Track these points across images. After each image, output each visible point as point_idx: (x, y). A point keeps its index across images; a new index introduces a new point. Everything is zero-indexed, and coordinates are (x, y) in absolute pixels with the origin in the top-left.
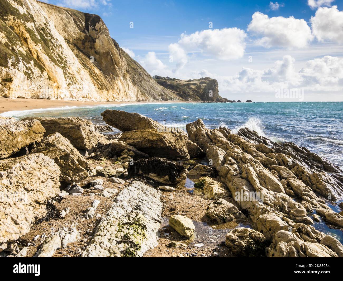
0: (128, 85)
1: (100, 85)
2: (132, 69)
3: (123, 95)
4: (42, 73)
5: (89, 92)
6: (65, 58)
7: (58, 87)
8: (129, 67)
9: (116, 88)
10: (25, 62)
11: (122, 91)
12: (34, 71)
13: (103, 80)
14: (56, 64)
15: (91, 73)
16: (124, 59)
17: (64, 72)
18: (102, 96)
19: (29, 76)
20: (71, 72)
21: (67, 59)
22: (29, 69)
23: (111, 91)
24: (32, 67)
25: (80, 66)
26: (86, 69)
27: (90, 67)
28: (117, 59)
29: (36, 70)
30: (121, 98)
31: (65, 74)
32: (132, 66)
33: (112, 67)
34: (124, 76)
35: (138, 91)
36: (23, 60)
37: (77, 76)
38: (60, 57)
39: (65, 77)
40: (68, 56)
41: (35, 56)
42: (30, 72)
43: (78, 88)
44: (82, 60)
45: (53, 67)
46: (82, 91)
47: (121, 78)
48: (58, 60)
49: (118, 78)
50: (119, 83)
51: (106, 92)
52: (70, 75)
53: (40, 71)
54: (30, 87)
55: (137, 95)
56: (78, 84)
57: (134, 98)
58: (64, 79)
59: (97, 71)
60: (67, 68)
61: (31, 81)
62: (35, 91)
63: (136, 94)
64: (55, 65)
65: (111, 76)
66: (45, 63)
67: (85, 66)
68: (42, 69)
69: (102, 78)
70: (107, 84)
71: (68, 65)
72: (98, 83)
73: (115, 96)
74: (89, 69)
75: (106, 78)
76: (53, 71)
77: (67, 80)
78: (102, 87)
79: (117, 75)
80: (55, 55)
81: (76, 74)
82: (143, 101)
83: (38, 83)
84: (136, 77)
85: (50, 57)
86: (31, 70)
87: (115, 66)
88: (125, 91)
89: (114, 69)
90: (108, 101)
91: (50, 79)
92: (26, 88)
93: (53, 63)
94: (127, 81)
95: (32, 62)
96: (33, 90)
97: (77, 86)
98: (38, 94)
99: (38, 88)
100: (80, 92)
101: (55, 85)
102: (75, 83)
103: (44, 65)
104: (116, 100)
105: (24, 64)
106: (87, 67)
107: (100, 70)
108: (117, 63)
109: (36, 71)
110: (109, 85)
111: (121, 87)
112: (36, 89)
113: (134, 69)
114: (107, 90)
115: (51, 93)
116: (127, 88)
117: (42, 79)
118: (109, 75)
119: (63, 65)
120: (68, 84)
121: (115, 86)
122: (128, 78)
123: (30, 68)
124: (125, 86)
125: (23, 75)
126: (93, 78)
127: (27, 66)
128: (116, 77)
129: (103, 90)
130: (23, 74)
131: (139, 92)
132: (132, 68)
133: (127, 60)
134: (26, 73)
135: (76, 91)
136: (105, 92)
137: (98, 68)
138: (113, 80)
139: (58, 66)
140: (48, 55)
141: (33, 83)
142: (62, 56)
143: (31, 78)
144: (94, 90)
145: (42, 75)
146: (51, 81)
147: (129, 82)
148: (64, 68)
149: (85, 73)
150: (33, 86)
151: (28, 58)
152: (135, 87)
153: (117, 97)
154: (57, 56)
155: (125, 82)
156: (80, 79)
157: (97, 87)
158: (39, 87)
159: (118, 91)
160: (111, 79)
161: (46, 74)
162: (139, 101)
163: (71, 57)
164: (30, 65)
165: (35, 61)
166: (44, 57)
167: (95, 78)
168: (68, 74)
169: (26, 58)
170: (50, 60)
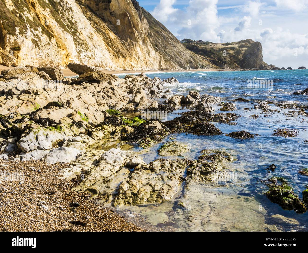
0: (148, 51)
1: (116, 52)
2: (155, 33)
3: (142, 63)
4: (50, 40)
5: (103, 60)
6: (76, 22)
7: (68, 55)
8: (151, 30)
9: (134, 55)
10: (32, 30)
11: (142, 58)
12: (42, 38)
13: (119, 46)
14: (66, 30)
15: (106, 38)
16: (145, 21)
17: (74, 38)
18: (118, 64)
19: (36, 44)
20: (82, 39)
21: (77, 23)
22: (36, 36)
23: (128, 59)
24: (40, 34)
25: (93, 31)
26: (99, 34)
27: (104, 31)
28: (135, 21)
29: (44, 37)
30: (140, 66)
31: (75, 40)
32: (155, 28)
33: (130, 31)
34: (144, 41)
35: (160, 58)
36: (31, 27)
37: (89, 42)
38: (70, 21)
39: (75, 44)
40: (79, 20)
41: (43, 22)
42: (37, 40)
43: (90, 56)
44: (95, 23)
45: (62, 33)
46: (94, 59)
47: (141, 43)
48: (67, 25)
49: (136, 43)
50: (138, 49)
51: (123, 59)
52: (81, 42)
53: (48, 38)
54: (38, 56)
55: (160, 62)
56: (90, 51)
57: (156, 66)
58: (74, 46)
59: (112, 36)
60: (78, 34)
61: (39, 49)
62: (43, 59)
63: (158, 62)
64: (64, 32)
65: (129, 41)
66: (53, 29)
67: (99, 30)
68: (50, 35)
69: (119, 44)
70: (124, 50)
71: (79, 30)
72: (113, 49)
73: (133, 64)
74: (104, 33)
75: (123, 43)
76: (62, 37)
77: (78, 47)
78: (118, 54)
79: (136, 40)
80: (64, 20)
81: (88, 40)
82: (167, 69)
83: (46, 51)
84: (160, 41)
85: (59, 22)
86: (39, 38)
87: (133, 30)
88: (145, 59)
89: (133, 32)
90: (125, 70)
91: (58, 47)
92: (34, 56)
93: (62, 29)
94: (147, 47)
95: (40, 29)
96: (41, 59)
97: (90, 54)
98: (47, 63)
99: (46, 57)
100: (92, 60)
101: (64, 52)
102: (87, 50)
103: (52, 32)
104: (134, 69)
105: (32, 32)
106: (102, 31)
107: (116, 34)
108: (136, 26)
109: (44, 38)
110: (126, 52)
111: (140, 53)
112: (44, 57)
113: (157, 32)
114: (124, 57)
115: (59, 61)
116: (147, 55)
117: (51, 46)
118: (127, 40)
119: (73, 30)
120: (78, 51)
121: (134, 52)
122: (149, 43)
123: (37, 35)
124: (145, 52)
125: (30, 43)
126: (108, 44)
127: (35, 33)
128: (134, 43)
129: (119, 57)
130: (31, 42)
131: (162, 59)
132: (155, 31)
133: (149, 22)
134: (34, 41)
135: (87, 58)
136: (121, 59)
137: (114, 32)
138: (131, 45)
139: (68, 32)
140: (56, 20)
141: (41, 51)
142: (73, 21)
143: (38, 46)
144: (109, 58)
145: (51, 43)
146: (59, 49)
147: (149, 48)
148: (74, 34)
149: (98, 39)
150: (41, 54)
151: (36, 25)
152: (157, 54)
153: (135, 65)
154: (67, 21)
155: (146, 47)
156: (92, 46)
157: (112, 54)
158: (47, 55)
159: (137, 58)
160: (129, 45)
161: (55, 41)
162: (162, 70)
163: (83, 20)
164: (37, 32)
165: (43, 27)
166: (52, 22)
167: (110, 44)
168: (78, 40)
169: (33, 25)
170: (59, 25)
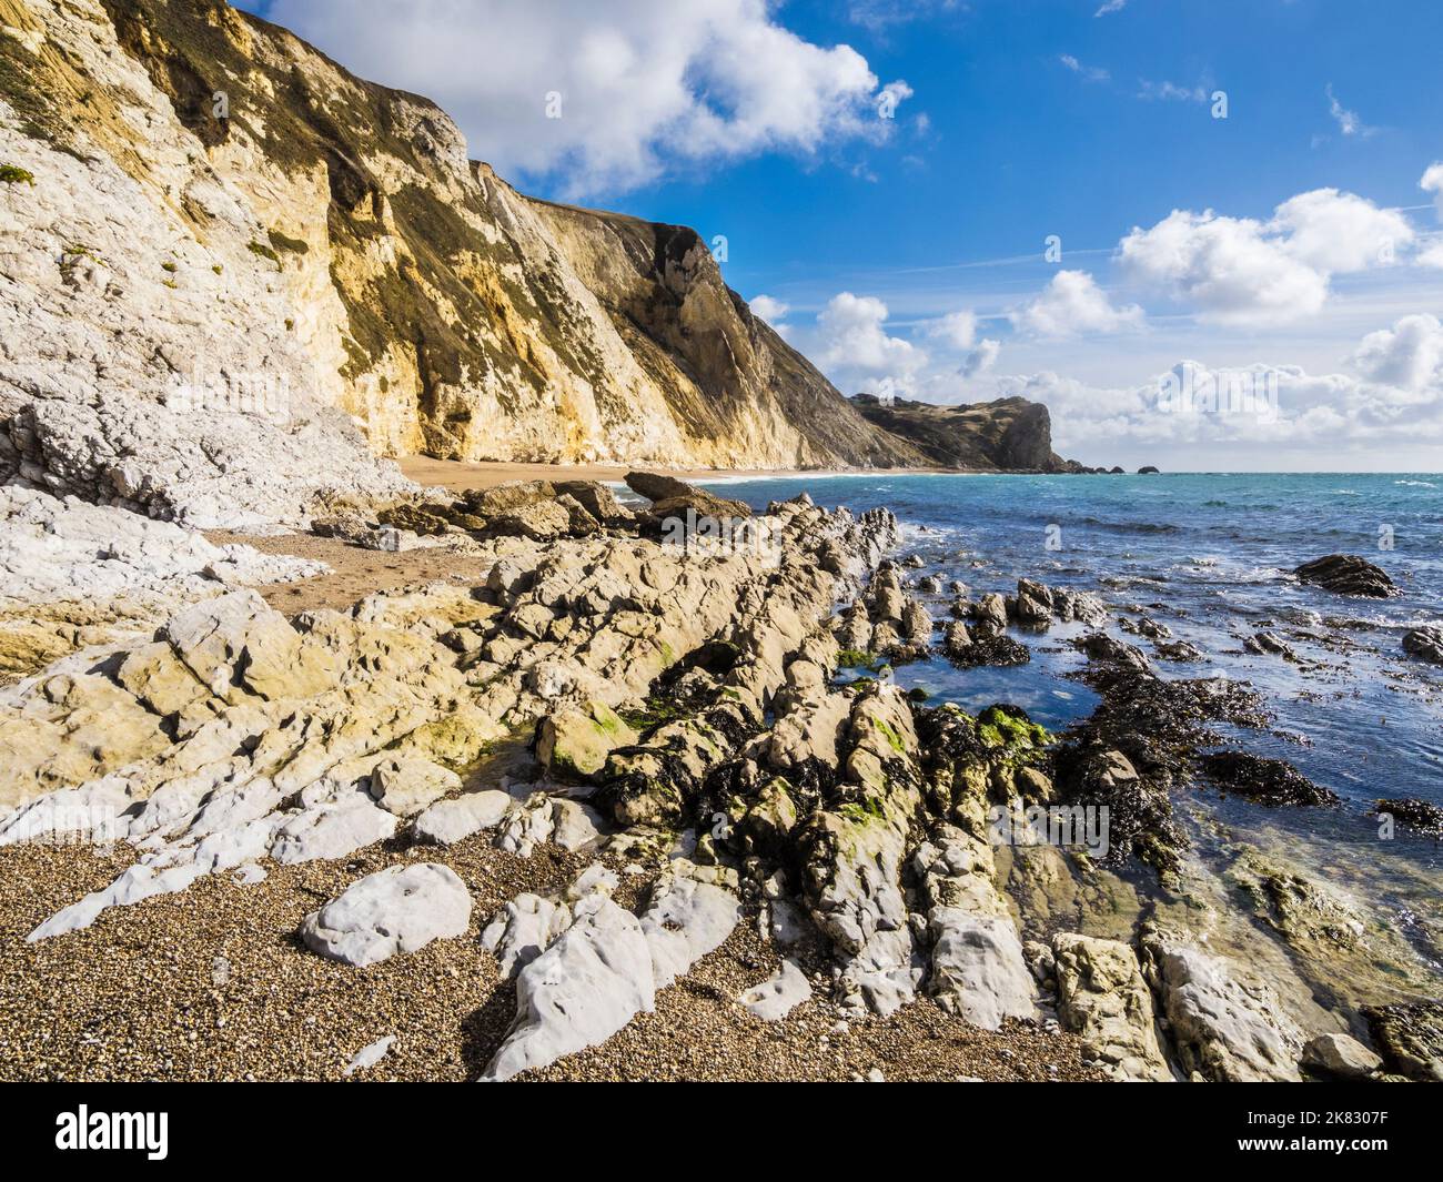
0: (772, 423)
1: (694, 424)
2: (787, 378)
3: (756, 451)
4: (540, 396)
5: (662, 445)
6: (600, 352)
7: (580, 432)
8: (777, 372)
9: (737, 433)
10: (499, 371)
11: (756, 440)
12: (520, 391)
13: (702, 410)
14: (576, 371)
15: (670, 391)
16: (764, 349)
17: (594, 391)
18: (699, 455)
19: (508, 405)
20: (614, 392)
21: (603, 356)
22: (508, 386)
23: (722, 441)
24: (517, 382)
25: (640, 373)
26: (654, 381)
27: (665, 374)
28: (741, 350)
29: (526, 390)
30: (751, 460)
31: (598, 396)
32: (788, 368)
33: (727, 373)
34: (761, 400)
35: (801, 441)
36: (495, 366)
37: (631, 401)
38: (586, 351)
39: (598, 405)
40: (607, 348)
41: (523, 354)
42: (510, 395)
43: (632, 433)
44: (645, 354)
45: (567, 379)
46: (641, 441)
47: (754, 403)
48: (580, 360)
49: (743, 403)
50: (747, 418)
51: (710, 442)
52: (610, 400)
53: (535, 392)
54: (511, 434)
55: (799, 451)
56: (633, 421)
57: (791, 461)
58: (595, 410)
59: (685, 385)
60: (604, 381)
61: (514, 417)
62: (522, 442)
63: (795, 450)
64: (573, 376)
65: (725, 398)
66: (547, 370)
67: (653, 372)
68: (539, 385)
69: (701, 407)
70: (712, 419)
71: (606, 372)
72: (687, 418)
73: (733, 454)
74: (665, 379)
75: (711, 404)
76: (568, 389)
77: (605, 411)
78: (698, 430)
79: (742, 397)
80: (573, 347)
81: (627, 395)
82: (816, 468)
83: (530, 423)
84: (799, 399)
85: (561, 353)
86: (513, 390)
87: (734, 371)
88: (764, 441)
89: (735, 378)
90: (715, 468)
91: (558, 413)
92: (501, 435)
93: (568, 370)
94: (769, 412)
95: (516, 369)
96: (517, 442)
97: (631, 429)
98: (531, 450)
99: (529, 437)
100: (636, 444)
101: (572, 425)
102: (624, 421)
103: (545, 376)
104: (737, 466)
105: (497, 376)
106: (659, 374)
107: (694, 382)
108: (742, 361)
109: (526, 392)
110: (718, 425)
111: (751, 429)
112: (524, 438)
113: (793, 377)
114: (713, 438)
115: (561, 448)
116: (768, 432)
117: (540, 411)
118: (719, 397)
119: (592, 372)
120: (604, 422)
121: (736, 425)
122: (773, 403)
123: (510, 384)
124: (764, 427)
125: (494, 404)
126: (675, 405)
127: (504, 379)
128: (737, 403)
129: (701, 437)
130: (495, 401)
131: (806, 443)
132: (788, 373)
133: (772, 351)
134: (501, 399)
135: (625, 440)
136: (706, 443)
137: (688, 377)
138: (730, 409)
139: (581, 375)
140: (555, 348)
141: (517, 423)
142: (592, 349)
143: (513, 411)
144: (676, 439)
145: (541, 403)
146: (561, 417)
147: (775, 415)
148: (595, 380)
149: (651, 392)
150: (519, 430)
151: (508, 359)
152: (793, 429)
153: (740, 458)
154: (579, 349)
155: (765, 414)
156: (637, 409)
157: (683, 429)
158: (532, 433)
159: (744, 441)
160: (725, 408)
161: (550, 398)
162: (804, 469)
163: (615, 349)
164: (510, 376)
165: (523, 366)
166: (545, 354)
167: (679, 404)
168: (605, 396)
169: (501, 359)
170: (560, 360)
